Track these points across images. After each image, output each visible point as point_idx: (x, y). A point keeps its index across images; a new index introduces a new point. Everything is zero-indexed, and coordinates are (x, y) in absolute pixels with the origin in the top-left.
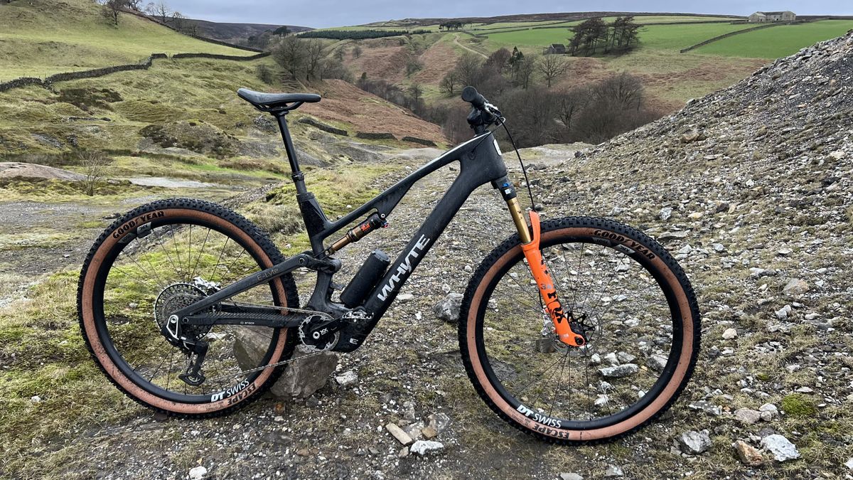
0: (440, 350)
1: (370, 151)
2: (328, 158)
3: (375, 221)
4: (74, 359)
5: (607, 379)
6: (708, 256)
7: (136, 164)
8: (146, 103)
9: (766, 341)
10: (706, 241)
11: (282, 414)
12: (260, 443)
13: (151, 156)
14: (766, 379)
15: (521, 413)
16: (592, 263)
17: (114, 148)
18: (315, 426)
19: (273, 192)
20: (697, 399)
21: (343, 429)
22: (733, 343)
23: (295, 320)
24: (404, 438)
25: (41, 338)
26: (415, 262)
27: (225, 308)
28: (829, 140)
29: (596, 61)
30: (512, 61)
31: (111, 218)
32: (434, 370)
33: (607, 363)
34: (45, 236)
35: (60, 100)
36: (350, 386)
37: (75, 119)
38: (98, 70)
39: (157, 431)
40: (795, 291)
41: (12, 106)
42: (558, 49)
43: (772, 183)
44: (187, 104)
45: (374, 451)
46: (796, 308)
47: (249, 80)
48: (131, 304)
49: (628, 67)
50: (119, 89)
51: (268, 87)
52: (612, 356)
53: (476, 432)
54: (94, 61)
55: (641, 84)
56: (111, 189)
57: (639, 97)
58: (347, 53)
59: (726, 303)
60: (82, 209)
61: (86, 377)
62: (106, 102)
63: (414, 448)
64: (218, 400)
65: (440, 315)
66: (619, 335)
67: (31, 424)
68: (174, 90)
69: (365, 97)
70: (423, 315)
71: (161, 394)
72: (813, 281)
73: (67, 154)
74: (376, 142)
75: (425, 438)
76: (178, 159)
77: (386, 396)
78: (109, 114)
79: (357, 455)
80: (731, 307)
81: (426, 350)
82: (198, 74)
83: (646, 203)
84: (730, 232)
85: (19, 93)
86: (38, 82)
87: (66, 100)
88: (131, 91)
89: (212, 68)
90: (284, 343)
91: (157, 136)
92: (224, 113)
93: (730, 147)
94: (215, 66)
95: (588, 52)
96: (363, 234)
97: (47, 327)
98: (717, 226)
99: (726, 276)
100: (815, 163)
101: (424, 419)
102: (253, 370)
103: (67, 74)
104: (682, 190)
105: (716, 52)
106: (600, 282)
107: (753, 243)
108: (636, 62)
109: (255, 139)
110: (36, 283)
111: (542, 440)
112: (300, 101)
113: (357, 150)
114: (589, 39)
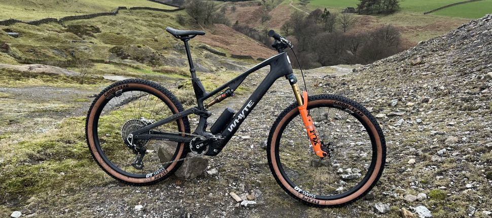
0: (261, 162)
1: (238, 66)
2: (214, 68)
3: (229, 93)
4: (80, 157)
5: (344, 180)
6: (412, 125)
7: (107, 68)
8: (114, 34)
9: (430, 165)
10: (413, 118)
11: (180, 186)
12: (168, 197)
13: (115, 64)
14: (426, 183)
15: (297, 190)
16: (349, 126)
17: (95, 58)
18: (195, 191)
19: (182, 84)
20: (387, 190)
21: (209, 193)
22: (413, 166)
23: (188, 139)
24: (238, 199)
25: (64, 147)
26: (247, 114)
27: (155, 133)
28: (489, 65)
29: (373, 18)
30: (323, 16)
31: (92, 97)
32: (257, 171)
33: (347, 173)
34: (56, 105)
35: (67, 31)
36: (214, 175)
37: (74, 42)
38: (89, 15)
39: (120, 190)
40: (451, 142)
41: (41, 33)
42: (351, 10)
43: (454, 88)
44: (136, 36)
45: (223, 204)
46: (449, 150)
47: (172, 23)
48: (107, 135)
49: (392, 22)
50: (99, 26)
51: (182, 27)
52: (349, 170)
53: (274, 199)
54: (86, 10)
55: (399, 32)
56: (92, 81)
57: (398, 39)
58: (228, 9)
59: (414, 147)
60: (77, 92)
61: (86, 166)
62: (92, 33)
63: (242, 204)
64: (149, 177)
65: (263, 147)
66: (355, 160)
67: (60, 184)
68: (130, 27)
69: (237, 34)
70: (254, 146)
71: (123, 173)
72: (461, 138)
73: (69, 61)
74: (242, 60)
75: (248, 199)
76: (130, 66)
77: (231, 181)
78: (94, 40)
79: (215, 205)
80: (416, 149)
81: (254, 162)
82: (144, 19)
83: (385, 97)
84: (427, 113)
85: (45, 27)
86: (55, 20)
87: (70, 31)
88: (106, 27)
89: (151, 15)
90: (182, 151)
91: (119, 53)
92: (157, 41)
93: (437, 68)
94: (153, 15)
95: (369, 12)
96: (222, 99)
97: (66, 142)
98: (421, 110)
99: (418, 134)
100: (479, 78)
101: (248, 192)
102: (167, 163)
103: (71, 17)
104: (405, 90)
105: (446, 15)
106: (351, 136)
107: (438, 119)
108: (397, 19)
109: (174, 56)
110: (60, 122)
111: (306, 204)
112: (195, 34)
113: (231, 65)
114: (369, 5)
